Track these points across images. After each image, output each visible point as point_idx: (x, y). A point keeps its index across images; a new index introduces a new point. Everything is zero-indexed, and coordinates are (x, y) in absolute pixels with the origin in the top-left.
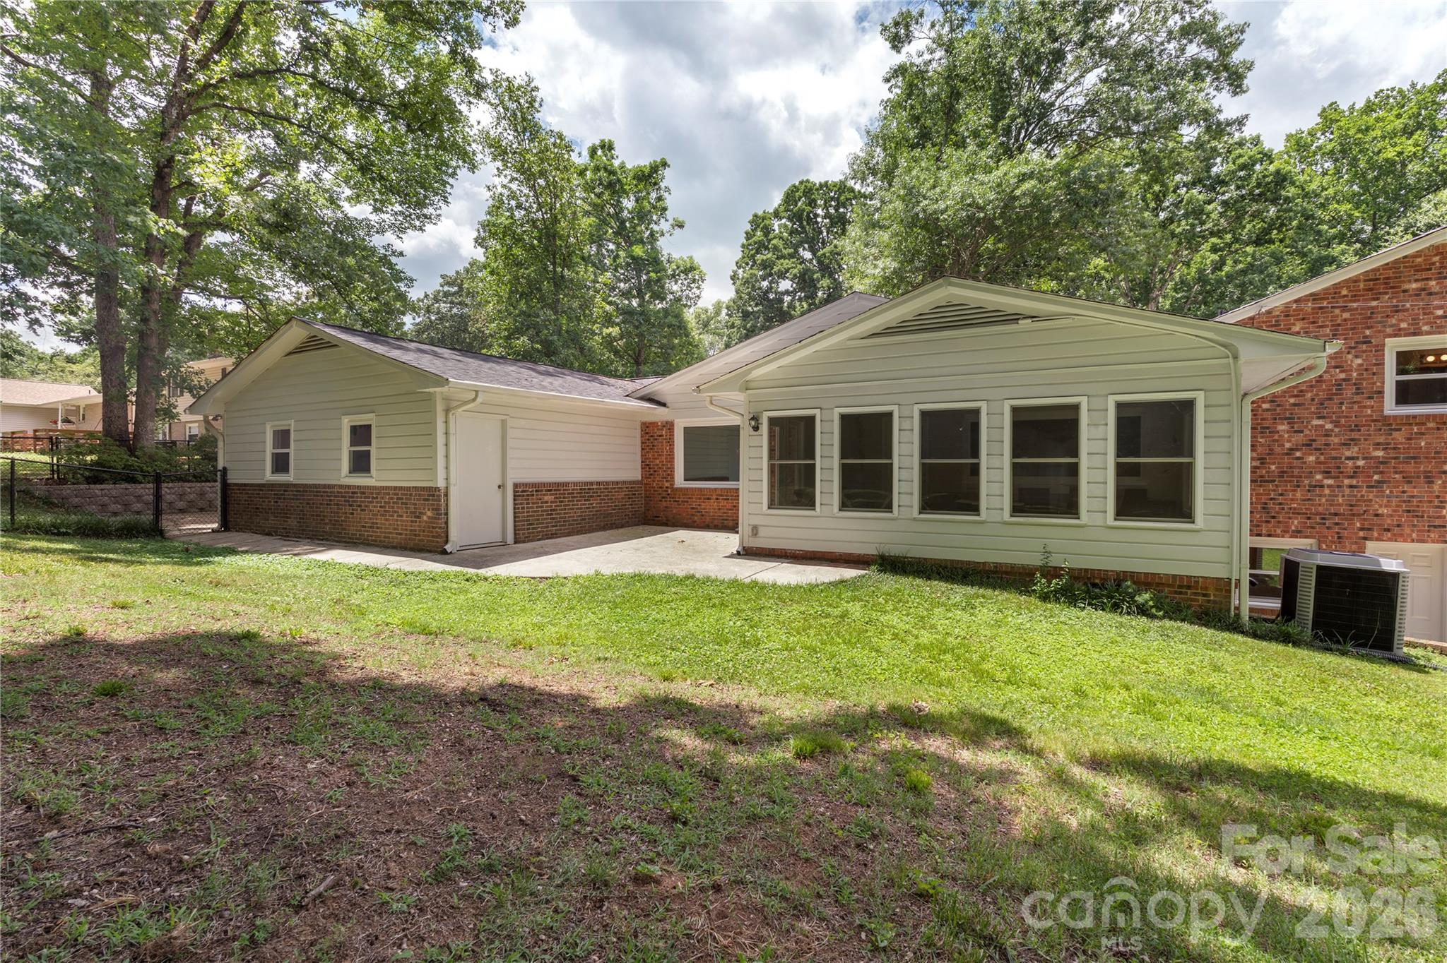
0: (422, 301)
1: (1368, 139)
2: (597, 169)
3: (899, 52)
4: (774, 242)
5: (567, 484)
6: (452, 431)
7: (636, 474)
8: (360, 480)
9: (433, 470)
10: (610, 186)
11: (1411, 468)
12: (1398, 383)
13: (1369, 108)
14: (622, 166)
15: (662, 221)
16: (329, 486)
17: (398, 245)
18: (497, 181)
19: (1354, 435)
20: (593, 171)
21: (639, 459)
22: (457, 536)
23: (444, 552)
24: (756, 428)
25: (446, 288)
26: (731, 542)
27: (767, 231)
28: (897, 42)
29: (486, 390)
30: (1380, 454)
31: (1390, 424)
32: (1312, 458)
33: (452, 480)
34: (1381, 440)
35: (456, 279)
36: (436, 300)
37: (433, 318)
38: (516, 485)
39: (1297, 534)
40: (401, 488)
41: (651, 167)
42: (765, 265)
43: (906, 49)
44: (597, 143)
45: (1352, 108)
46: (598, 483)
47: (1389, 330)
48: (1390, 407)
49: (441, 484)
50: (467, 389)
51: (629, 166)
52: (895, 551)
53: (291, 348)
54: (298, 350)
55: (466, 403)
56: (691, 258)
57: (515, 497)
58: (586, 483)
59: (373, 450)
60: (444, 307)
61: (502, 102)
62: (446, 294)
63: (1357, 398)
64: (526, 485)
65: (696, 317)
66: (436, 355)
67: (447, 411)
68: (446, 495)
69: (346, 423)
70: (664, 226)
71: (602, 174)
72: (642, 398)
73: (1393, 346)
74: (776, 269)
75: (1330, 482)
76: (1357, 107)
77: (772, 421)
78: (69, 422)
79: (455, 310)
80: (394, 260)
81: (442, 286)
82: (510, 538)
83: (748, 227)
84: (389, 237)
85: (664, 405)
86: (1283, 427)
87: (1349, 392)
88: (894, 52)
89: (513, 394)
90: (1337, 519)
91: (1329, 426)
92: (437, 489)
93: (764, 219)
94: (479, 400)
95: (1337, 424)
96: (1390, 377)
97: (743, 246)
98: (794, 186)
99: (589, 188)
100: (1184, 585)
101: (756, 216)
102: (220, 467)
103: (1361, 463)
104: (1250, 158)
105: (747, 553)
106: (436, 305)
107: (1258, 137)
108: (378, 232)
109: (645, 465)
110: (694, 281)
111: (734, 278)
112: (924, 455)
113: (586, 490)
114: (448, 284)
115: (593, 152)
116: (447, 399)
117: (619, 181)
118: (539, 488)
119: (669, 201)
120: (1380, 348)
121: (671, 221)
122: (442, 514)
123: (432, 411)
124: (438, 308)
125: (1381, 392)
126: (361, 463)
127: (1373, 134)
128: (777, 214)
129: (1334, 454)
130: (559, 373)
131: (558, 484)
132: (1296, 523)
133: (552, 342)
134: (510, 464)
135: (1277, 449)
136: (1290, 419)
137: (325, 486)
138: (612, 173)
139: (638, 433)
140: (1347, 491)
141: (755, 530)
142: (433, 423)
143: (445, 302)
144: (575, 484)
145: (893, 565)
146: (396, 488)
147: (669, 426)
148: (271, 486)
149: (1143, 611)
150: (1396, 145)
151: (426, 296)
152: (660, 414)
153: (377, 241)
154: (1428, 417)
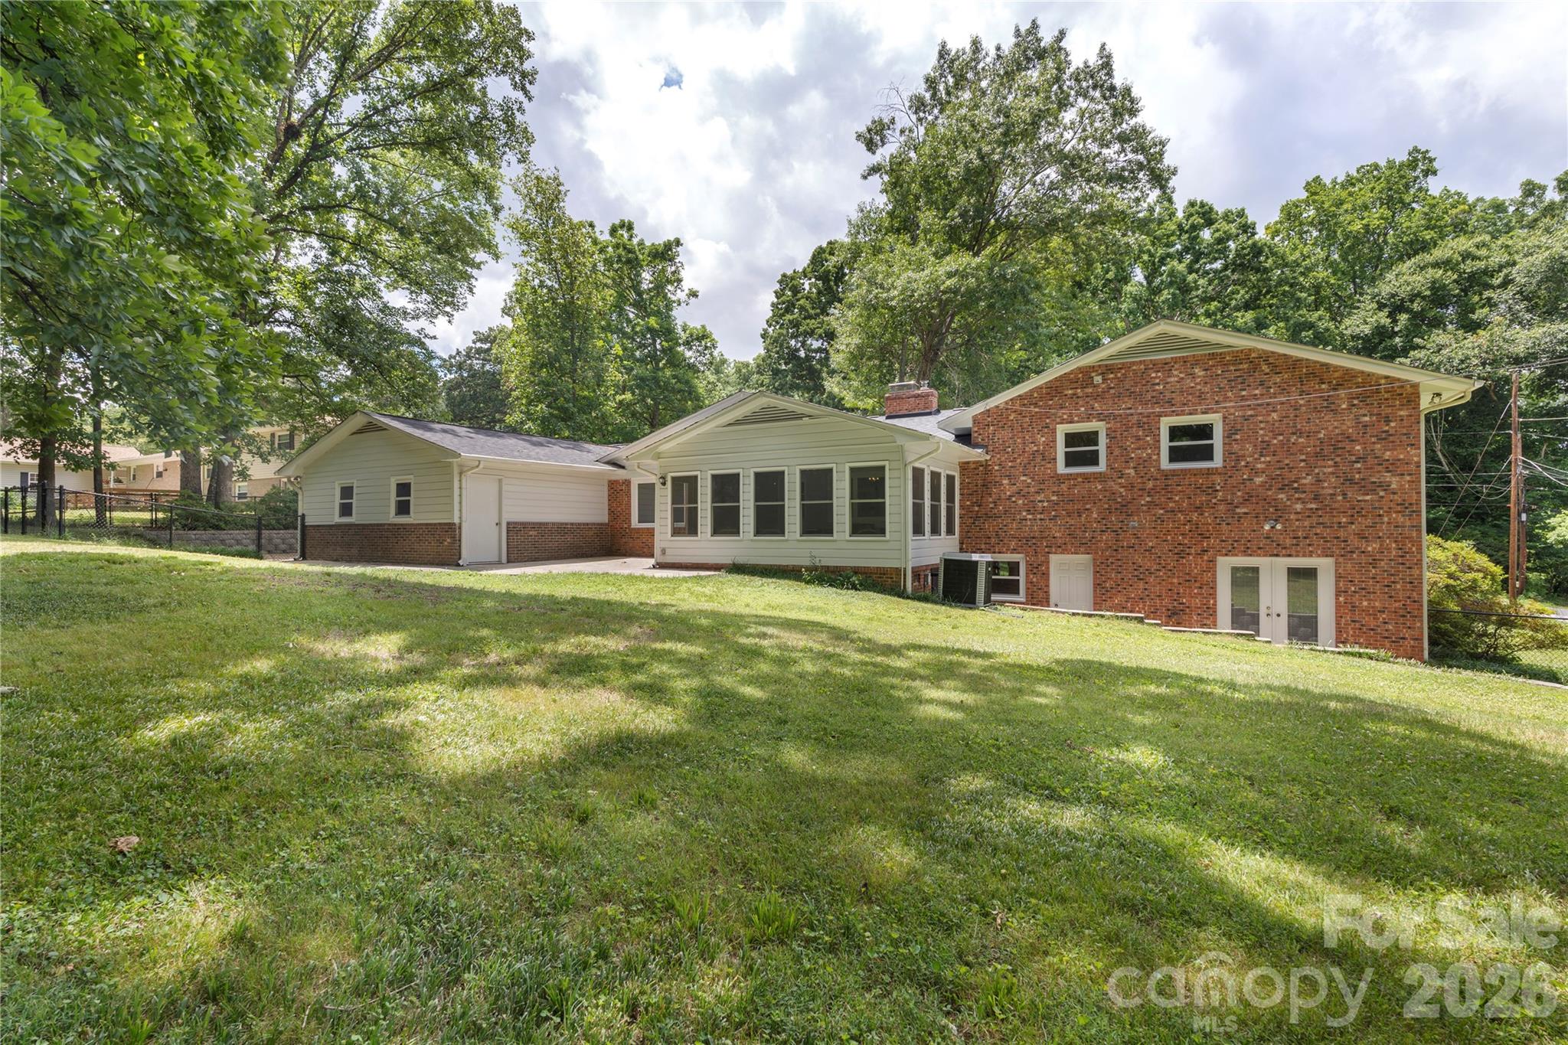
0: (454, 358)
1: (1341, 211)
2: (617, 246)
3: (874, 153)
4: (802, 302)
5: (547, 524)
6: (464, 486)
7: (605, 519)
8: (403, 520)
9: (451, 511)
10: (629, 261)
11: (1069, 507)
12: (1066, 453)
13: (1350, 182)
14: (641, 243)
15: (679, 291)
16: (381, 525)
17: (430, 330)
18: (523, 260)
19: (1042, 486)
20: (613, 247)
21: (607, 508)
22: (466, 556)
23: (458, 565)
24: (664, 484)
25: (479, 345)
26: (651, 562)
27: (796, 290)
28: (871, 146)
29: (486, 460)
30: (1055, 498)
31: (1061, 479)
32: (1021, 502)
33: (464, 519)
34: (1055, 489)
35: (489, 336)
36: (468, 356)
37: (466, 375)
38: (508, 523)
39: (1014, 551)
40: (431, 524)
41: (665, 246)
42: (795, 324)
43: (880, 151)
44: (617, 222)
45: (1334, 181)
46: (572, 524)
47: (1058, 420)
48: (1061, 468)
49: (456, 521)
50: (473, 460)
51: (648, 243)
52: (741, 560)
53: (354, 430)
54: (360, 432)
55: (473, 468)
56: (703, 327)
57: (508, 532)
58: (562, 524)
59: (412, 499)
60: (477, 364)
61: (529, 194)
62: (479, 351)
63: (1043, 463)
64: (516, 523)
65: (736, 371)
66: (455, 434)
67: (461, 474)
68: (460, 528)
69: (393, 482)
70: (681, 295)
71: (621, 251)
72: (609, 463)
73: (1062, 430)
74: (802, 329)
75: (1030, 517)
76: (1339, 181)
77: (674, 479)
78: (120, 482)
79: (487, 367)
80: (427, 341)
81: (474, 342)
82: (504, 559)
83: (777, 287)
84: (423, 323)
85: (623, 467)
86: (1005, 482)
87: (1039, 459)
88: (870, 154)
89: (504, 462)
90: (1034, 541)
91: (1029, 481)
92: (454, 524)
93: (792, 278)
94: (481, 466)
95: (1033, 479)
96: (1061, 449)
97: (773, 305)
98: (821, 248)
99: (608, 262)
100: (882, 572)
101: (784, 276)
102: (300, 514)
103: (1045, 504)
104: (1225, 232)
105: (661, 566)
106: (469, 362)
107: (1243, 210)
108: (413, 318)
109: (611, 512)
110: (706, 348)
111: (764, 336)
112: (756, 500)
113: (562, 528)
114: (480, 340)
115: (613, 231)
116: (461, 466)
117: (637, 258)
118: (525, 526)
119: (683, 274)
120: (1054, 431)
121: (687, 291)
122: (457, 540)
123: (451, 474)
124: (470, 365)
125: (1055, 459)
126: (403, 508)
127: (1345, 206)
128: (805, 274)
129: (1032, 498)
130: (549, 442)
131: (540, 524)
132: (1013, 544)
133: (567, 409)
134: (504, 508)
135: (1003, 496)
136: (1009, 476)
137: (378, 525)
138: (630, 251)
139: (606, 488)
140: (1039, 522)
141: (664, 552)
142: (451, 481)
143: (478, 359)
144: (553, 524)
145: (737, 569)
146: (427, 524)
147: (627, 483)
148: (338, 526)
149: (854, 587)
150: (1363, 219)
151: (458, 353)
152: (620, 474)
153: (411, 327)
154: (1078, 474)
